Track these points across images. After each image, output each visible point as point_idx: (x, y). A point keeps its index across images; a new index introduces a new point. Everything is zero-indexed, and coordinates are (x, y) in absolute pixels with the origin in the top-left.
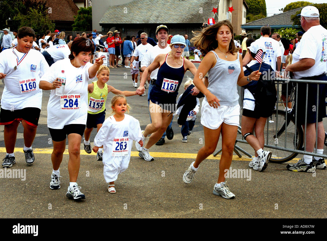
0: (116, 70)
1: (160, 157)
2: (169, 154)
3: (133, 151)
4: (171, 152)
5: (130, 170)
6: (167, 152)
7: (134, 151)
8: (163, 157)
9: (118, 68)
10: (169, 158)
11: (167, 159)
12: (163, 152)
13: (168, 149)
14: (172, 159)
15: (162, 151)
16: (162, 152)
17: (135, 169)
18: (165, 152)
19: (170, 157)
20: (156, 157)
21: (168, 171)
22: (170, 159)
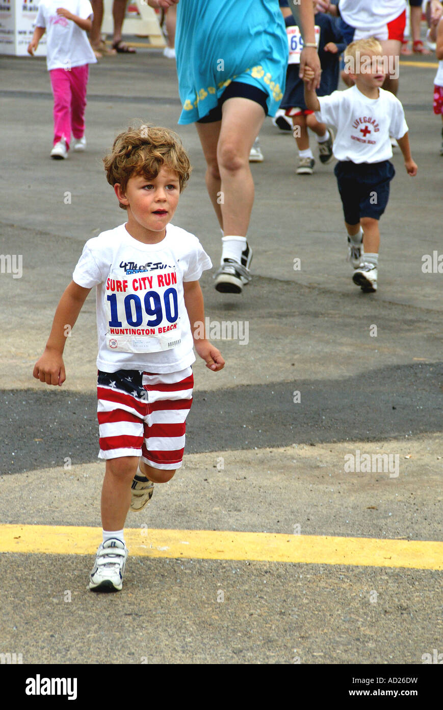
0: (111, 70)
1: (332, 561)
2: (381, 548)
3: (188, 528)
4: (396, 535)
5: (163, 636)
6: (371, 536)
7: (196, 528)
8: (347, 562)
9: (124, 56)
10: (382, 570)
11: (372, 574)
12: (353, 536)
13: (378, 518)
14: (399, 575)
15: (342, 529)
16: (343, 535)
17: (193, 628)
18: (363, 535)
19: (387, 563)
20: (309, 561)
21: (371, 645)
22: (386, 577)
